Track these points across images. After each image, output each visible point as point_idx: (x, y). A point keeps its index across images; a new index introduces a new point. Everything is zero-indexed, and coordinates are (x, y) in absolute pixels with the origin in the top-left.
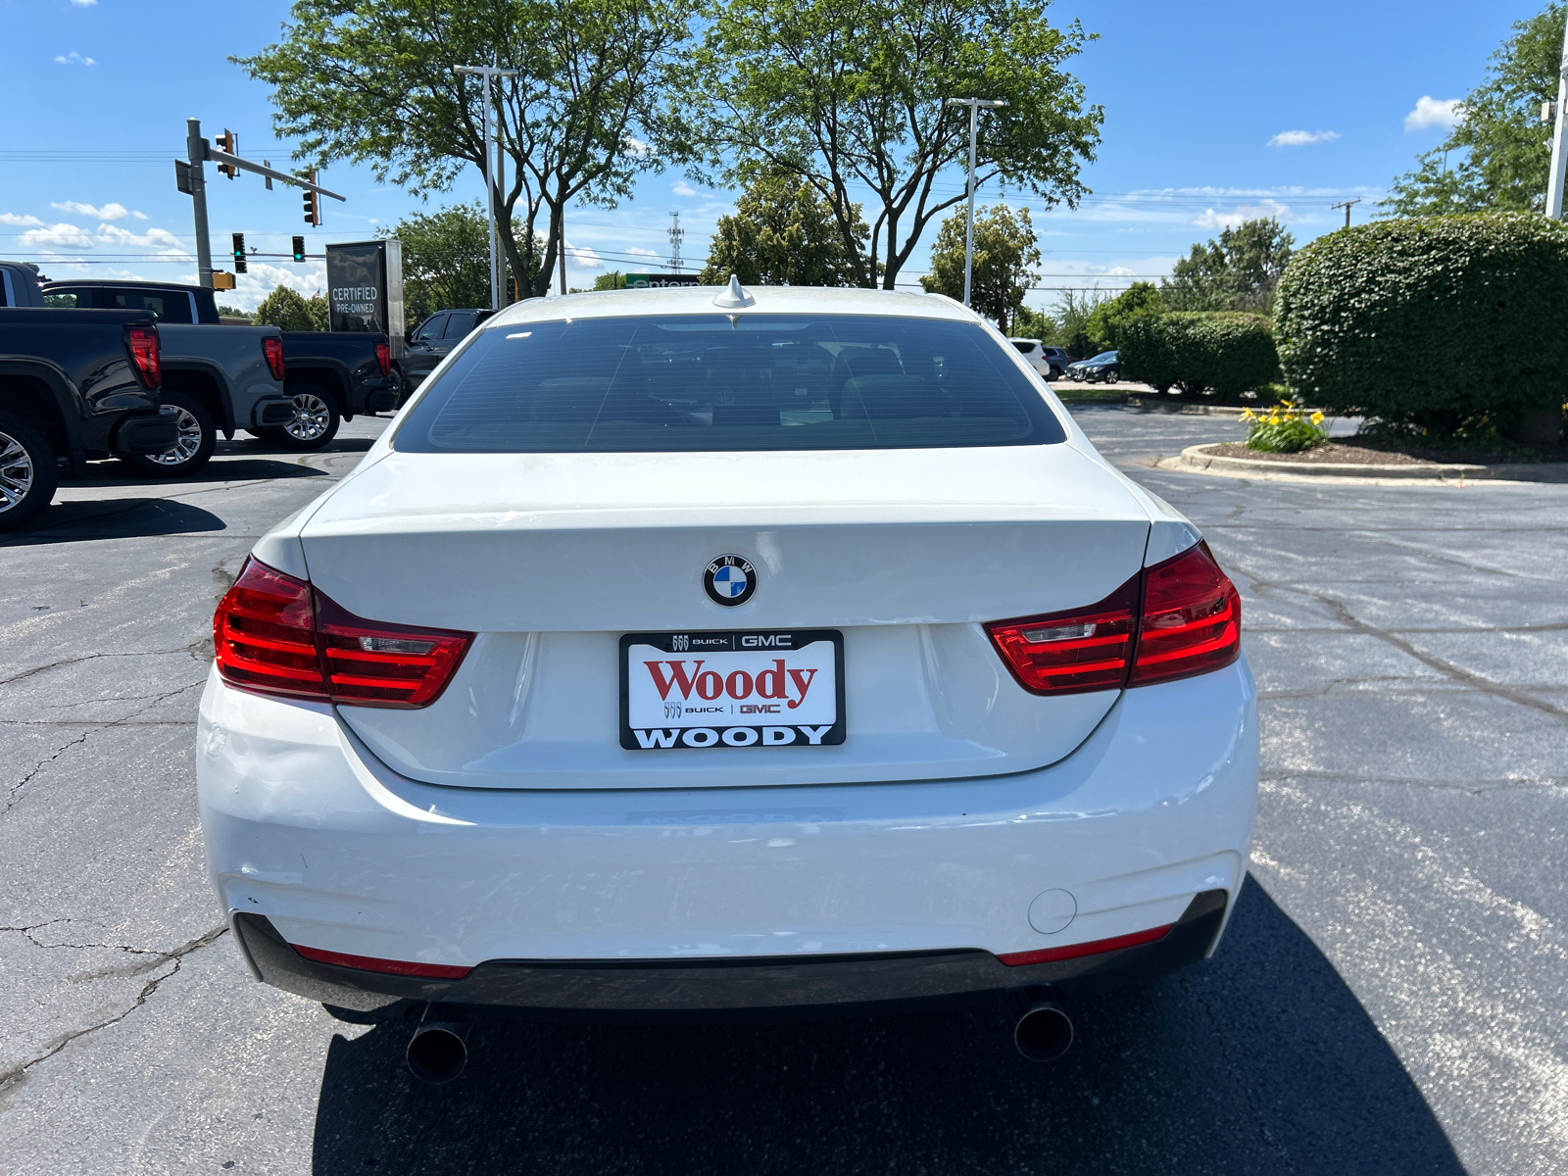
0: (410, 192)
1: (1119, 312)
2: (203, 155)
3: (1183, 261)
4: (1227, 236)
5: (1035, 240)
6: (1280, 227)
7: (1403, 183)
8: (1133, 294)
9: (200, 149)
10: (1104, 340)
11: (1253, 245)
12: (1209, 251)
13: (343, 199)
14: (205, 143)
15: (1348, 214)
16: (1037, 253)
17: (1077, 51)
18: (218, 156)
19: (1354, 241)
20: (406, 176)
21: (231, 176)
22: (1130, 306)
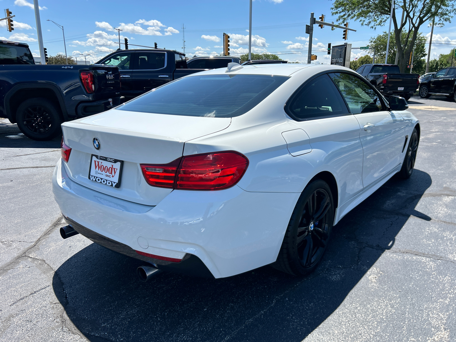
0: (371, 27)
2: (313, 23)
9: (313, 21)
13: (356, 31)
14: (315, 19)
18: (318, 22)
20: (370, 22)
21: (322, 28)
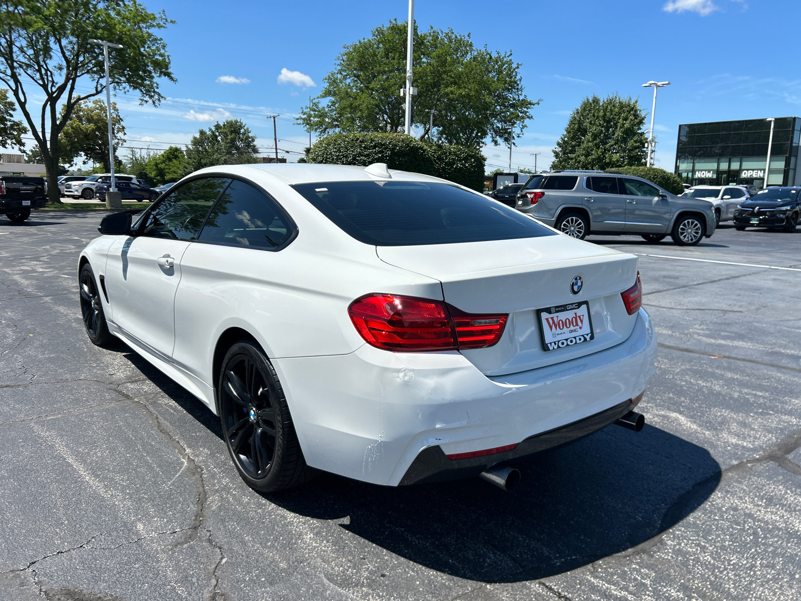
1: (164, 162)
3: (195, 138)
4: (218, 127)
5: (122, 120)
6: (244, 124)
7: (305, 111)
8: (170, 152)
10: (157, 176)
11: (232, 132)
12: (208, 133)
15: (274, 121)
16: (123, 128)
17: (164, 27)
19: (345, 141)
22: (170, 159)
